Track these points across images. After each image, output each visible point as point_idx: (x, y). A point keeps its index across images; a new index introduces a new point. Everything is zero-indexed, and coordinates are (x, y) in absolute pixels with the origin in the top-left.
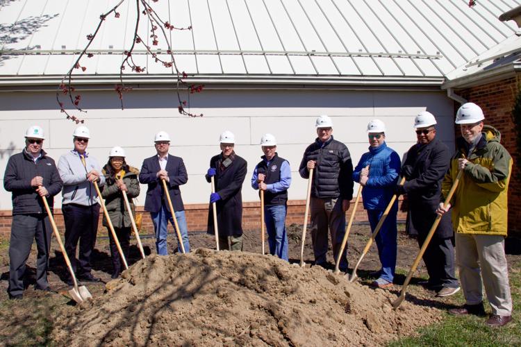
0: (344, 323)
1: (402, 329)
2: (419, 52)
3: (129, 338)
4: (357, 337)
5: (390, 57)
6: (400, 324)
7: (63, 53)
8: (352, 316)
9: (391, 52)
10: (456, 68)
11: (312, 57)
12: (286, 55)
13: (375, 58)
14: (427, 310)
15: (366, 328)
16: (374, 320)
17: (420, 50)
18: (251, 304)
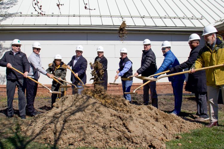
0: (155, 126)
1: (183, 130)
2: (193, 17)
3: (54, 128)
4: (161, 132)
5: (179, 18)
6: (182, 128)
7: (32, 16)
8: (159, 123)
9: (179, 16)
10: (210, 23)
11: (143, 19)
12: (131, 17)
13: (172, 19)
14: (195, 124)
15: (165, 128)
16: (169, 125)
17: (193, 16)
18: (111, 114)
